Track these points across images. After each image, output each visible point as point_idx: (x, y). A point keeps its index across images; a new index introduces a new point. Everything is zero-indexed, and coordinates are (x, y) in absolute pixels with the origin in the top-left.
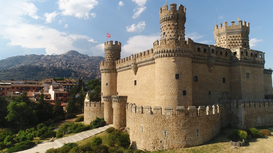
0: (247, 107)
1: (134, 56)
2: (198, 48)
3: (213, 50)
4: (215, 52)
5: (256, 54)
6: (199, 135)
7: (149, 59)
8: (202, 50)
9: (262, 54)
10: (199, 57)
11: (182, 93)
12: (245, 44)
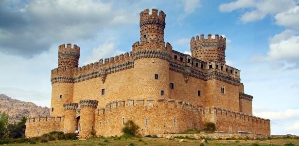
0: (219, 114)
1: (104, 61)
2: (175, 56)
3: (189, 60)
4: (191, 62)
5: (232, 70)
6: (176, 124)
7: (124, 63)
8: (178, 58)
9: (237, 71)
10: (175, 65)
11: (160, 93)
12: (222, 59)
